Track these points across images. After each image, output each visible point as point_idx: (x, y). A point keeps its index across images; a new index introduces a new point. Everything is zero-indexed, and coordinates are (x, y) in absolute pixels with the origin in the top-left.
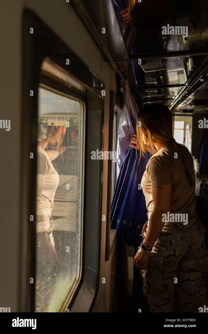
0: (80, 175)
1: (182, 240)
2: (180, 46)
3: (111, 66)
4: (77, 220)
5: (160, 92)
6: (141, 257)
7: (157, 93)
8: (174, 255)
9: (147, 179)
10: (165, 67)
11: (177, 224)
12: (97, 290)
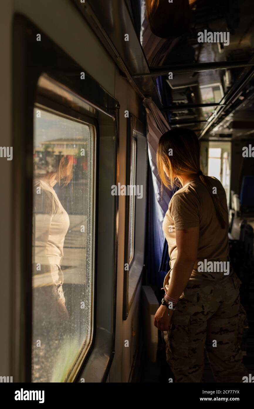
0: (90, 215)
1: (212, 294)
2: (215, 56)
3: (127, 81)
4: (87, 271)
5: (191, 113)
6: (163, 315)
7: (187, 114)
8: (203, 313)
9: (170, 220)
10: (197, 82)
11: (206, 275)
12: (112, 356)
